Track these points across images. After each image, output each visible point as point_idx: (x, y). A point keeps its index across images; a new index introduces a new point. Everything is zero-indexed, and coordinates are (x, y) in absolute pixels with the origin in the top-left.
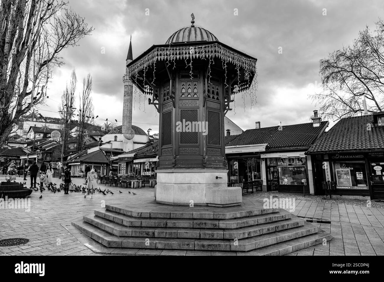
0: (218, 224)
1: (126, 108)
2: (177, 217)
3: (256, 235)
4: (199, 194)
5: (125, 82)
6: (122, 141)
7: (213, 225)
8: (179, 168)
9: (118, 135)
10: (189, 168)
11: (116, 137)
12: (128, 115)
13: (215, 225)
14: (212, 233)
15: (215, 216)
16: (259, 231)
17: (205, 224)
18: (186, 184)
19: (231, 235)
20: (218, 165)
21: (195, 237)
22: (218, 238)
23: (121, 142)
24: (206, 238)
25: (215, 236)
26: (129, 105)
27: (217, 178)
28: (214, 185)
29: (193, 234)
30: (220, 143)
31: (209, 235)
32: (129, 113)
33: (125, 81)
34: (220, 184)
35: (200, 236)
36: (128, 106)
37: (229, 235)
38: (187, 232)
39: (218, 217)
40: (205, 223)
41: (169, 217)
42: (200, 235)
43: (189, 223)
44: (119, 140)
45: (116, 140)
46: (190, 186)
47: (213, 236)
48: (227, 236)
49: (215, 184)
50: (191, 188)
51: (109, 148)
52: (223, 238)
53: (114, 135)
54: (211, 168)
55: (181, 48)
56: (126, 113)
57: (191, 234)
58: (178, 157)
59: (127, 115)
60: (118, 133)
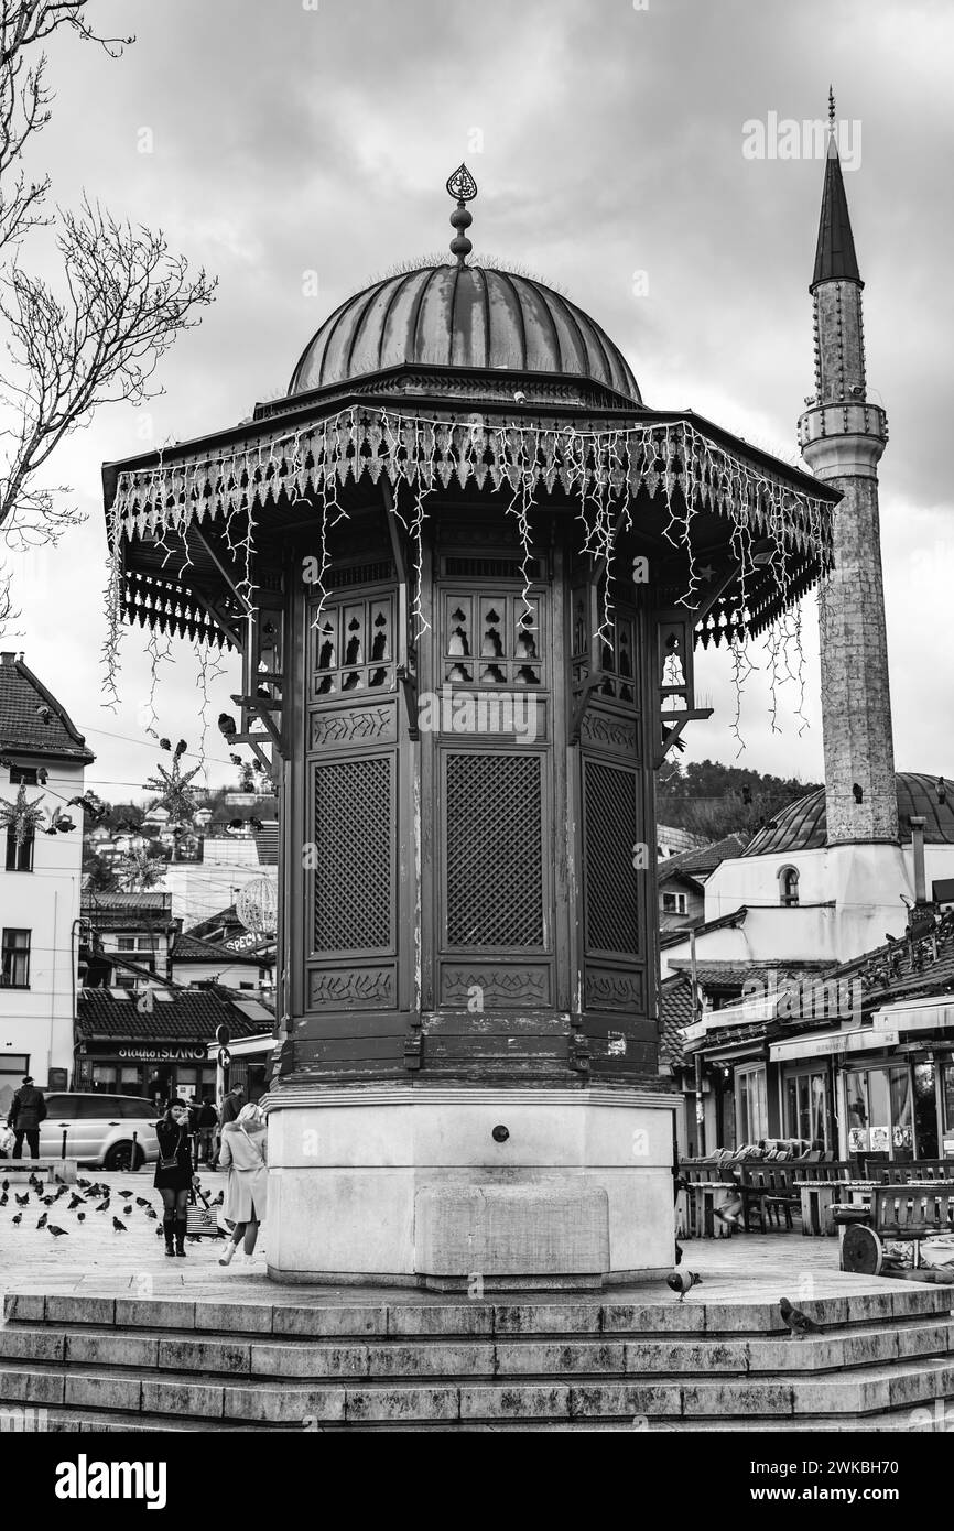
0: (246, 1355)
1: (842, 653)
2: (141, 1321)
3: (403, 1416)
4: (385, 1222)
5: (816, 456)
6: (831, 905)
7: (231, 1358)
8: (304, 1083)
9: (802, 860)
10: (343, 1081)
11: (789, 875)
12: (859, 700)
13: (237, 1356)
14: (183, 1389)
15: (277, 1320)
16: (436, 1398)
17: (201, 1351)
18: (333, 1172)
19: (250, 1403)
20: (519, 1061)
21: (124, 1402)
22: (204, 1413)
23: (827, 911)
24: (160, 1410)
25: (192, 1401)
26: (858, 629)
27: (500, 1134)
28: (476, 1174)
29: (120, 1391)
30: (541, 935)
31: (173, 1396)
32: (860, 684)
33: (814, 449)
34: (523, 1170)
35: (141, 1403)
36: (848, 632)
37: (244, 1402)
38: (96, 1382)
39: (287, 1325)
40: (201, 1349)
41: (110, 1322)
42: (142, 1394)
43: (145, 1344)
44: (816, 900)
45: (790, 901)
46: (347, 1179)
47: (186, 1402)
48: (235, 1403)
49: (489, 1169)
50: (350, 1191)
51: (741, 963)
52: (221, 1413)
53: (776, 861)
54: (462, 1078)
55: (215, 456)
56: (843, 687)
57: (110, 1389)
58: (301, 1024)
59: (854, 703)
60: (802, 848)
